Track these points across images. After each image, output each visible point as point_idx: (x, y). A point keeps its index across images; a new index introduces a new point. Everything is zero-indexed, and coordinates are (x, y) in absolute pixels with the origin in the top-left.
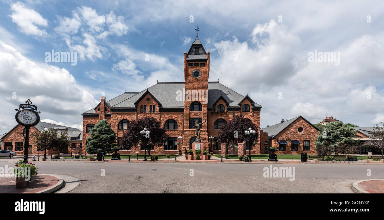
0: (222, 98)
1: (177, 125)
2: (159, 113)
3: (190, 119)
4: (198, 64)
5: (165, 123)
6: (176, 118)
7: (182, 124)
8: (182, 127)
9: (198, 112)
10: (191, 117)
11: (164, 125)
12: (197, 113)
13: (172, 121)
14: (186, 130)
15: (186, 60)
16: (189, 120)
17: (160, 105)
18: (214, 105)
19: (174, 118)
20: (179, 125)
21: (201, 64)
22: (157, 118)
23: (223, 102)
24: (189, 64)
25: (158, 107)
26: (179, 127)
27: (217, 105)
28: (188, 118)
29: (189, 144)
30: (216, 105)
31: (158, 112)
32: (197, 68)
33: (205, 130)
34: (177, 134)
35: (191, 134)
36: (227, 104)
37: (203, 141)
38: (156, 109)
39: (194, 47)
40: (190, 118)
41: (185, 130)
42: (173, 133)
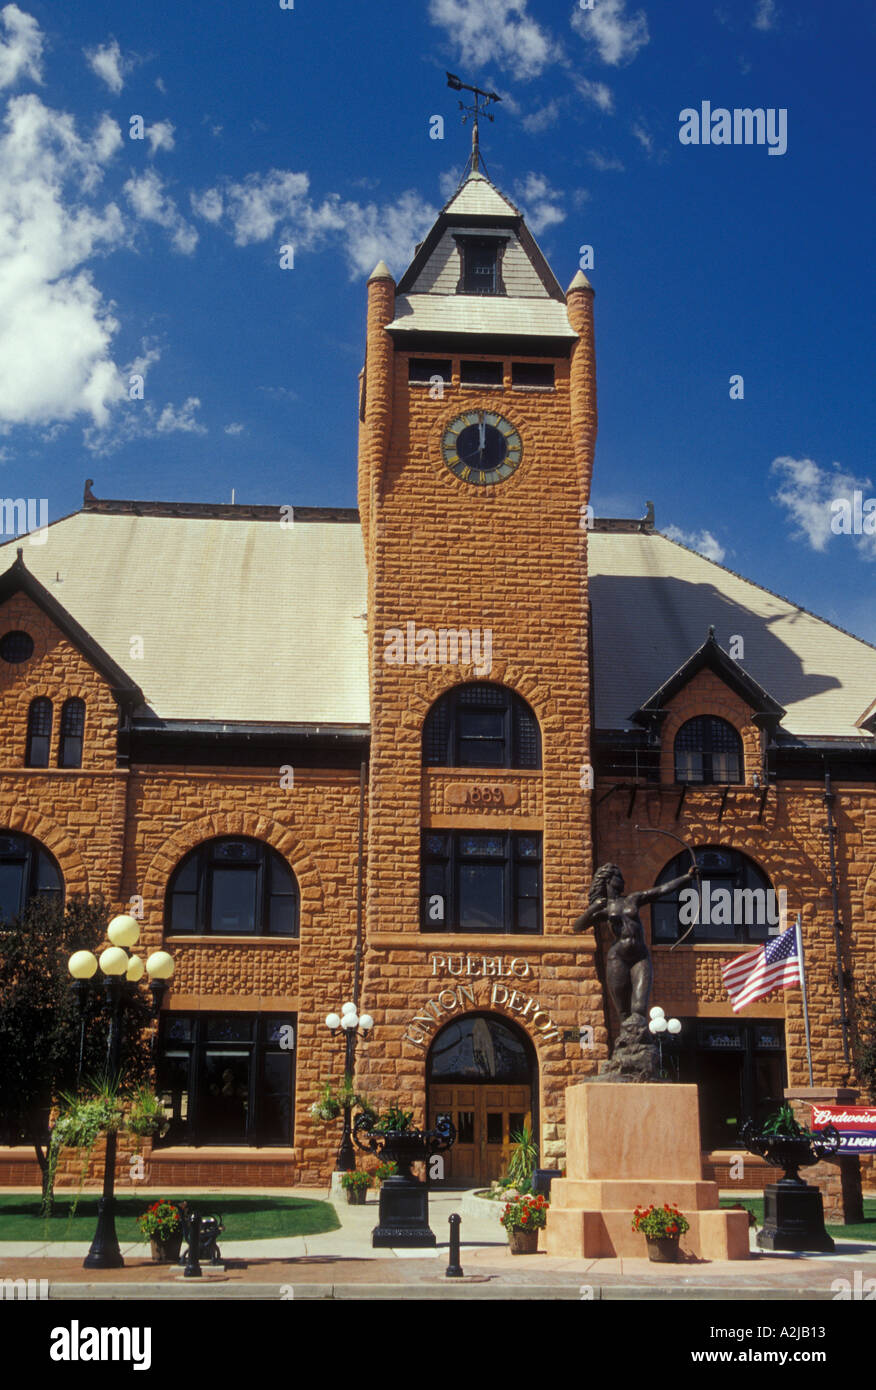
0: (712, 661)
1: (295, 898)
2: (121, 777)
3: (423, 841)
4: (492, 373)
5: (175, 873)
6: (283, 823)
7: (340, 881)
8: (341, 916)
9: (505, 778)
10: (437, 823)
11: (161, 889)
12: (493, 786)
13: (247, 853)
14: (388, 948)
15: (390, 332)
16: (423, 852)
17: (128, 697)
18: (649, 720)
19: (269, 829)
20: (315, 891)
21: (522, 375)
22: (93, 818)
23: (728, 694)
24: (413, 363)
25: (114, 720)
26: (312, 912)
27: (675, 723)
28: (411, 830)
29: (422, 1081)
30: (663, 717)
31: (111, 767)
32: (487, 403)
33: (575, 951)
34: (289, 986)
35: (436, 990)
36: (768, 718)
37: (562, 1055)
38: (87, 734)
39: (459, 239)
40: (427, 833)
41: (377, 947)
42: (257, 966)
